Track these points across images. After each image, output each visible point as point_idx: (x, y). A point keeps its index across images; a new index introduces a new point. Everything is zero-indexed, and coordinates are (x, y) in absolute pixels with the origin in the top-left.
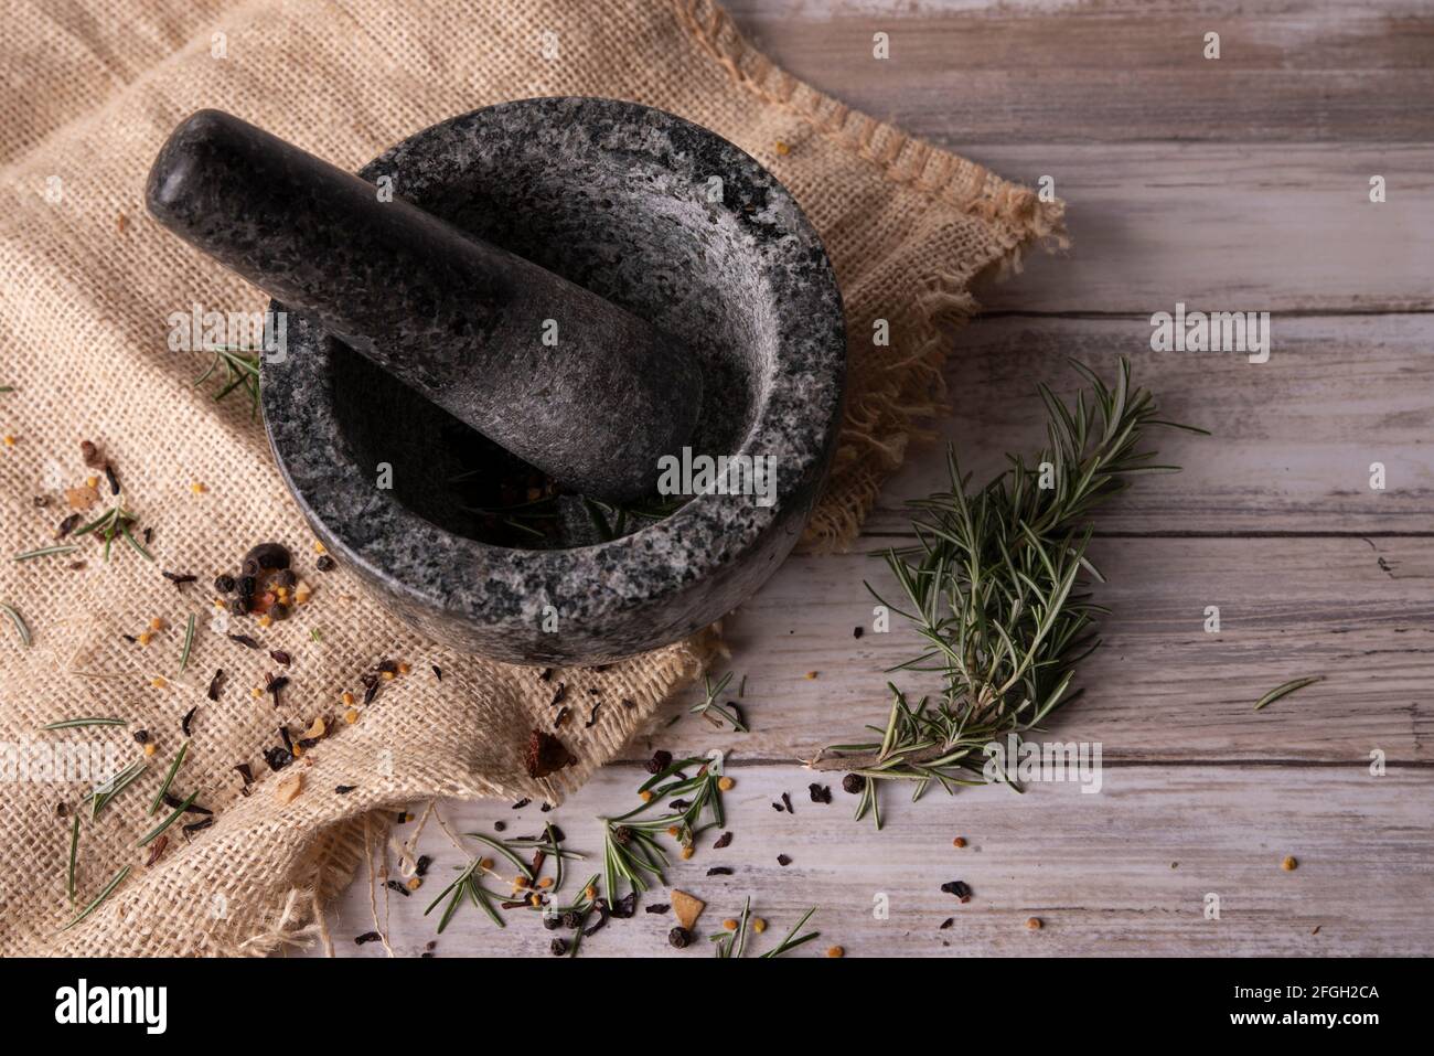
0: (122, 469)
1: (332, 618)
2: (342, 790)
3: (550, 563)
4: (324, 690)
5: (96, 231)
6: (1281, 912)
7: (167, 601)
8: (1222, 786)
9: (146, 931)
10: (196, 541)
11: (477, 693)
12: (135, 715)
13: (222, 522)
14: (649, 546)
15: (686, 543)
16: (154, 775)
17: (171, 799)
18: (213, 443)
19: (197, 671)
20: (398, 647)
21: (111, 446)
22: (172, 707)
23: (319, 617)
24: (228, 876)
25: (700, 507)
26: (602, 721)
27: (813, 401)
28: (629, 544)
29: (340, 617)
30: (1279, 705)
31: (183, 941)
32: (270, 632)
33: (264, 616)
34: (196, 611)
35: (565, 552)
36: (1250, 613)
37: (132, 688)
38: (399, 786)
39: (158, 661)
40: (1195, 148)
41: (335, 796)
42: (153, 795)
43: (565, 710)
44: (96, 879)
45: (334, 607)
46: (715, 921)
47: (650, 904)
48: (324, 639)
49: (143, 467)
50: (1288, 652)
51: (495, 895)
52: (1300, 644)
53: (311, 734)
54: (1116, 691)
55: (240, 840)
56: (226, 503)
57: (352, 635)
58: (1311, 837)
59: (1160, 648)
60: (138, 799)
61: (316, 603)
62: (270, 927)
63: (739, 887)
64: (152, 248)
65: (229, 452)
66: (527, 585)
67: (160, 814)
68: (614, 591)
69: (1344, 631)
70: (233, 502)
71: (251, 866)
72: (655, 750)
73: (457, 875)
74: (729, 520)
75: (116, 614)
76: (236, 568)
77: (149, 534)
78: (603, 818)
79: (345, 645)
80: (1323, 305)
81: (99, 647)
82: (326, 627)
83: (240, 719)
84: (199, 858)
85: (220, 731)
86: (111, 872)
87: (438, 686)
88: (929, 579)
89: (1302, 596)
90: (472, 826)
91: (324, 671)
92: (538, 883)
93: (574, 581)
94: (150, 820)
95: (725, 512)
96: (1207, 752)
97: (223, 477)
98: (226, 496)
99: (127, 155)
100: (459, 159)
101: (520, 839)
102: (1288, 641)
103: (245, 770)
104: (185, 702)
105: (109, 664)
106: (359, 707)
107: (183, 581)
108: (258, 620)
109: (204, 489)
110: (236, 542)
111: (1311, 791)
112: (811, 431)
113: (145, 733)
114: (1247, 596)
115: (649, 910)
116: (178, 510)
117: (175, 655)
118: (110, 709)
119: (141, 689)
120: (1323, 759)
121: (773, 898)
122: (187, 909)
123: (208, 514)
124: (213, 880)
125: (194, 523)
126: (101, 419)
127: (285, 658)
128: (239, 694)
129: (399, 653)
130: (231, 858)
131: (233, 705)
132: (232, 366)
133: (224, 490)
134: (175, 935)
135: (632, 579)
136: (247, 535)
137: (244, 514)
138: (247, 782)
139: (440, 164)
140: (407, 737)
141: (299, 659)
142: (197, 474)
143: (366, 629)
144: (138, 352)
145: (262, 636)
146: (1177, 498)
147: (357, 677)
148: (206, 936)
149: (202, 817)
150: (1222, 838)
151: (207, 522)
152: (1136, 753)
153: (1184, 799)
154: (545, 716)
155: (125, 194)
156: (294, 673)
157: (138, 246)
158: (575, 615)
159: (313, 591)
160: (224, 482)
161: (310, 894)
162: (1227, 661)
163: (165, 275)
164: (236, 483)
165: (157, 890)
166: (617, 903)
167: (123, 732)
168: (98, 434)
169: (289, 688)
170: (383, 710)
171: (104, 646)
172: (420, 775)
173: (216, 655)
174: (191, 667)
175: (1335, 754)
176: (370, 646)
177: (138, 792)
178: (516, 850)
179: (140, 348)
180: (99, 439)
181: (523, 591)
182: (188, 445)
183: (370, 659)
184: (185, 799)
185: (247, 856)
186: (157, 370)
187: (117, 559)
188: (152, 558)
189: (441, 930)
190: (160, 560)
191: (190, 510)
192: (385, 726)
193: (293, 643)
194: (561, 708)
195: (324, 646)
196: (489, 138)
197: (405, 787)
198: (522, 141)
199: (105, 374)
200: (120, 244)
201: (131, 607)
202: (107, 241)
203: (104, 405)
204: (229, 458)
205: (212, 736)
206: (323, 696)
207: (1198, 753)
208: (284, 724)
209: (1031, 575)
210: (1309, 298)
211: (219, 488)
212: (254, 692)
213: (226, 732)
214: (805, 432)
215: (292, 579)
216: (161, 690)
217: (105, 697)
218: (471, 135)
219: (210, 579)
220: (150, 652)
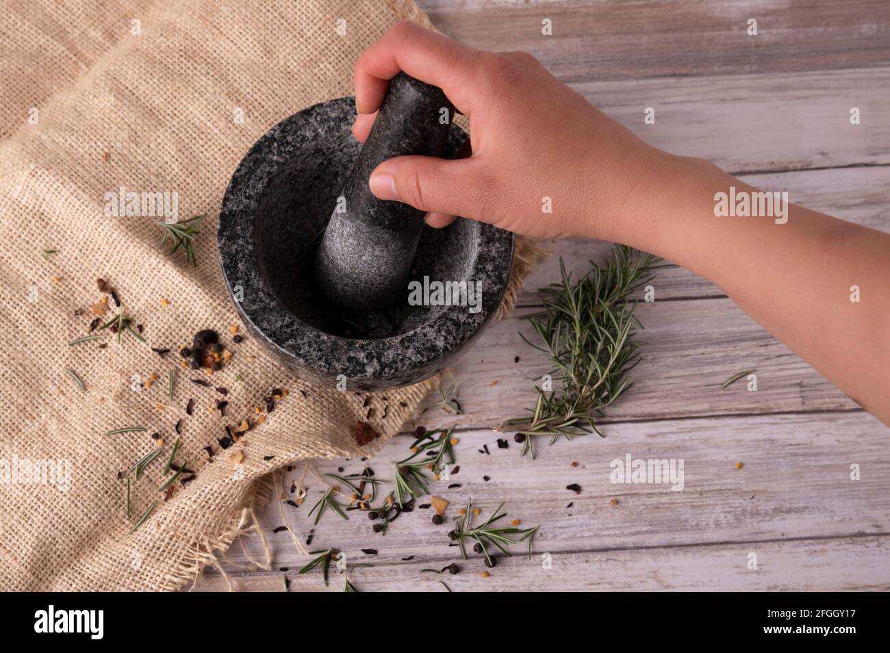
0: (120, 292)
1: (245, 368)
2: (267, 458)
3: (377, 346)
4: (246, 406)
5: (93, 162)
6: (735, 490)
7: (156, 363)
8: (705, 429)
9: (172, 533)
10: (167, 330)
11: (325, 403)
12: (149, 425)
13: (180, 319)
14: (425, 335)
15: (443, 333)
16: (164, 455)
17: (173, 466)
18: (170, 277)
19: (178, 400)
20: (281, 381)
21: (112, 280)
22: (168, 420)
23: (238, 368)
24: (211, 504)
25: (448, 314)
26: (391, 414)
27: (500, 257)
28: (415, 334)
29: (249, 368)
30: (733, 385)
31: (191, 537)
32: (212, 377)
33: (209, 369)
34: (172, 368)
35: (384, 340)
36: (718, 339)
37: (145, 411)
38: (297, 455)
39: (157, 396)
40: (685, 80)
41: (264, 462)
42: (164, 465)
43: (371, 409)
44: (140, 509)
45: (245, 362)
46: (455, 510)
47: (421, 504)
48: (243, 380)
49: (131, 291)
50: (737, 358)
51: (342, 505)
52: (743, 353)
53: (241, 429)
54: (650, 383)
55: (216, 486)
56: (181, 309)
57: (257, 376)
58: (750, 451)
59: (673, 359)
60: (157, 468)
61: (235, 360)
62: (232, 527)
63: (465, 493)
64: (124, 170)
65: (180, 282)
66: (367, 358)
67: (168, 474)
68: (410, 359)
69: (766, 345)
70: (184, 309)
71: (223, 499)
72: (416, 426)
73: (322, 495)
74: (463, 320)
75: (130, 372)
76: (190, 344)
77: (141, 328)
78: (393, 462)
79: (254, 382)
80: (754, 168)
81: (124, 390)
82: (243, 373)
83: (205, 424)
84: (196, 496)
85: (195, 431)
86: (147, 505)
87: (305, 401)
88: (553, 332)
89: (745, 328)
90: (326, 470)
91: (245, 396)
92: (363, 497)
93: (390, 355)
94: (163, 478)
95: (461, 316)
96: (697, 412)
97: (178, 296)
98: (180, 305)
99: (102, 116)
100: (308, 134)
101: (352, 475)
102: (737, 352)
103: (209, 449)
104: (174, 417)
105: (131, 399)
106: (265, 413)
107: (163, 352)
108: (205, 371)
109: (168, 302)
110: (188, 329)
111: (749, 428)
112: (500, 273)
113: (157, 434)
114: (716, 330)
115: (421, 507)
116: (155, 314)
117: (165, 392)
118: (137, 423)
119: (150, 411)
120: (755, 412)
121: (483, 497)
122: (192, 521)
123: (172, 316)
124: (204, 506)
125: (164, 321)
126: (105, 266)
127: (224, 391)
128: (202, 411)
129: (281, 384)
130: (213, 495)
131: (200, 417)
132: (175, 233)
133: (179, 302)
134: (186, 534)
135: (418, 352)
136: (193, 326)
137: (191, 315)
138: (211, 456)
139: (298, 137)
140: (294, 429)
141: (232, 391)
142: (163, 294)
143: (264, 373)
144: (126, 230)
145: (209, 380)
146: (679, 279)
147: (261, 398)
148: (202, 534)
149: (189, 475)
150: (706, 455)
151: (171, 320)
152: (662, 414)
153: (686, 436)
154: (361, 413)
155: (105, 140)
156: (229, 398)
157: (116, 169)
158: (392, 372)
159: (233, 354)
160: (179, 298)
161: (251, 510)
162: (707, 364)
163: (133, 185)
164: (186, 299)
165: (175, 513)
166: (404, 505)
167: (145, 434)
168: (104, 273)
169: (228, 406)
170: (278, 415)
171: (127, 390)
172: (307, 449)
173: (187, 391)
174: (174, 398)
175: (761, 409)
176: (267, 382)
177: (157, 464)
178: (350, 481)
179: (127, 228)
180: (105, 276)
181: (366, 361)
182: (156, 279)
183: (267, 389)
184: (181, 466)
185: (220, 493)
186: (137, 240)
187: (124, 342)
188: (145, 341)
189: (316, 523)
190: (148, 341)
191: (162, 314)
192: (280, 423)
193: (227, 382)
194: (368, 408)
195: (243, 384)
196: (322, 122)
197: (300, 456)
198: (340, 122)
199: (107, 242)
200: (107, 169)
201: (137, 368)
202: (100, 168)
203: (107, 258)
204: (180, 285)
205: (191, 434)
206: (245, 409)
207: (693, 412)
208: (227, 425)
209: (605, 327)
210: (746, 164)
211: (176, 302)
212: (210, 409)
213: (198, 431)
214: (497, 273)
215: (221, 348)
216: (160, 411)
217: (133, 416)
218: (312, 120)
219: (176, 350)
220: (151, 391)
